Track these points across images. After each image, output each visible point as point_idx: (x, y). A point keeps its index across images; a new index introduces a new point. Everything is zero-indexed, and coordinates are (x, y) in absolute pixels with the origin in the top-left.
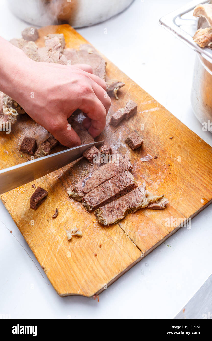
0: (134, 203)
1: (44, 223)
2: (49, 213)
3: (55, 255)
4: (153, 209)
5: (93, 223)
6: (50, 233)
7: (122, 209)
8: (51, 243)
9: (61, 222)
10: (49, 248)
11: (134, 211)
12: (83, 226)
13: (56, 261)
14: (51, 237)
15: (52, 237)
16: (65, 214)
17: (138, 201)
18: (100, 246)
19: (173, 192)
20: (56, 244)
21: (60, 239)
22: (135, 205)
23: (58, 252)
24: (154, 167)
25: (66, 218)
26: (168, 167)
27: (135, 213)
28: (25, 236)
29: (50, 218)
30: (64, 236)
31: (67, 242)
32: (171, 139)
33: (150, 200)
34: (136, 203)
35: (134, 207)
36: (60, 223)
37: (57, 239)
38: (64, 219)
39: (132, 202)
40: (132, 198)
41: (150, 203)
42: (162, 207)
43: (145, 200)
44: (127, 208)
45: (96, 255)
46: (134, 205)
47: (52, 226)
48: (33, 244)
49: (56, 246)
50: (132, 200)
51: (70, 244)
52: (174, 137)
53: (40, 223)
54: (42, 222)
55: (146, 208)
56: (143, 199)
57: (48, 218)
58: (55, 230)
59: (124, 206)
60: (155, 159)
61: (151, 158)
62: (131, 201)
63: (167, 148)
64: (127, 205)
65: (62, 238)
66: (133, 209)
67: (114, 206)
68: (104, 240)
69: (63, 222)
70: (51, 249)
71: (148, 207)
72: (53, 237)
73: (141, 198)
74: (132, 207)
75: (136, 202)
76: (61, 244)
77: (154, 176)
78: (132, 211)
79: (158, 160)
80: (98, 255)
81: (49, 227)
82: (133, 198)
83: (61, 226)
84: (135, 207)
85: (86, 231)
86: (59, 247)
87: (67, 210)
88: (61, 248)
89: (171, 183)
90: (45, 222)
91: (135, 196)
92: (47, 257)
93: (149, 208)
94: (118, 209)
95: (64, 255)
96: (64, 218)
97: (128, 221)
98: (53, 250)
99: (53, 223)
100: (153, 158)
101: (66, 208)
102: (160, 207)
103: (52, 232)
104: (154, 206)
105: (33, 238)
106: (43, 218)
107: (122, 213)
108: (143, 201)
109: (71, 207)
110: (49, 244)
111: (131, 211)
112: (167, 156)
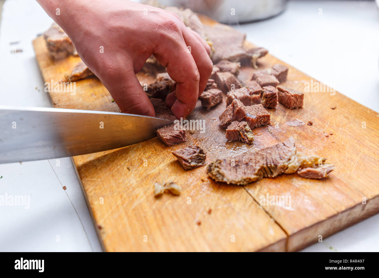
0: (275, 159)
1: (122, 171)
2: (134, 160)
3: (126, 213)
4: (307, 177)
5: (201, 182)
6: (127, 184)
7: (254, 165)
8: (125, 195)
9: (149, 173)
10: (119, 202)
11: (274, 173)
12: (185, 183)
13: (125, 220)
14: (127, 189)
15: (129, 189)
16: (159, 166)
17: (283, 157)
18: (210, 212)
19: (340, 163)
20: (133, 198)
21: (142, 194)
22: (277, 162)
23: (134, 210)
24: (307, 133)
25: (158, 170)
26: (330, 136)
27: (275, 178)
28: (85, 182)
29: (133, 166)
30: (149, 191)
31: (152, 198)
32: (333, 109)
33: (302, 161)
34: (278, 160)
35: (274, 165)
36: (146, 174)
37: (137, 193)
38: (155, 171)
39: (272, 158)
40: (272, 153)
41: (302, 166)
42: (322, 175)
43: (295, 159)
44: (263, 164)
45: (199, 224)
46: (274, 162)
47: (132, 175)
48: (95, 194)
49: (132, 201)
50: (273, 155)
51: (158, 202)
52: (337, 107)
53: (115, 170)
54: (118, 169)
55: (294, 174)
56: (290, 156)
57: (129, 166)
58: (137, 182)
59: (259, 162)
60: (308, 125)
61: (303, 124)
62: (270, 156)
63: (328, 118)
64: (264, 160)
65: (145, 193)
66: (273, 169)
67: (241, 160)
68: (216, 205)
69: (153, 174)
70: (123, 204)
71: (299, 172)
72: (131, 189)
73: (287, 154)
74: (271, 165)
75: (279, 158)
76: (142, 200)
77: (308, 143)
78: (270, 173)
79: (313, 127)
80: (203, 224)
81: (127, 177)
82: (274, 153)
83: (147, 178)
84: (276, 166)
85: (188, 189)
86: (136, 203)
87: (162, 161)
88: (141, 205)
89: (335, 152)
90: (124, 170)
91: (277, 152)
92: (112, 213)
93: (299, 176)
94: (247, 164)
95: (142, 215)
96: (156, 169)
97: (261, 187)
98: (125, 205)
99: (135, 173)
100: (306, 125)
101: (161, 159)
102: (320, 175)
103: (131, 183)
104: (309, 171)
105: (97, 186)
106: (121, 165)
107: (254, 170)
108: (289, 160)
109: (169, 159)
110: (121, 197)
111: (268, 173)
112: (327, 125)
